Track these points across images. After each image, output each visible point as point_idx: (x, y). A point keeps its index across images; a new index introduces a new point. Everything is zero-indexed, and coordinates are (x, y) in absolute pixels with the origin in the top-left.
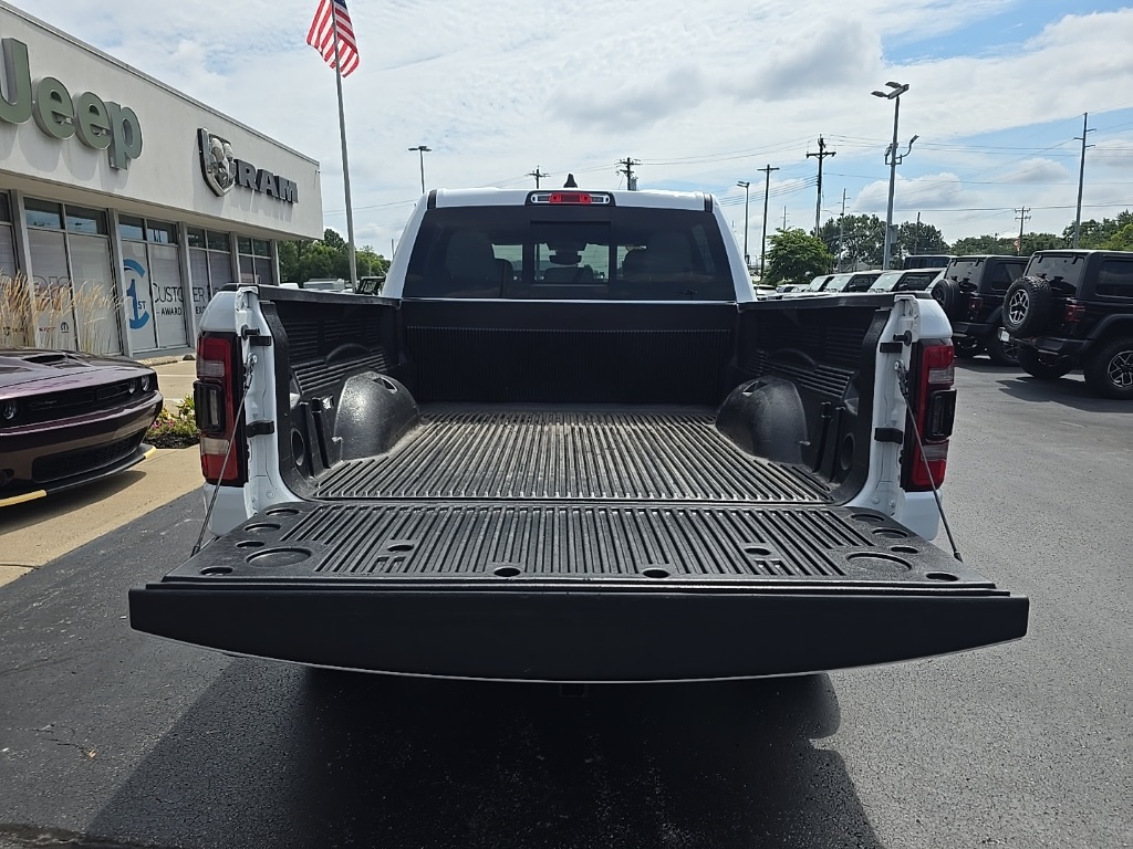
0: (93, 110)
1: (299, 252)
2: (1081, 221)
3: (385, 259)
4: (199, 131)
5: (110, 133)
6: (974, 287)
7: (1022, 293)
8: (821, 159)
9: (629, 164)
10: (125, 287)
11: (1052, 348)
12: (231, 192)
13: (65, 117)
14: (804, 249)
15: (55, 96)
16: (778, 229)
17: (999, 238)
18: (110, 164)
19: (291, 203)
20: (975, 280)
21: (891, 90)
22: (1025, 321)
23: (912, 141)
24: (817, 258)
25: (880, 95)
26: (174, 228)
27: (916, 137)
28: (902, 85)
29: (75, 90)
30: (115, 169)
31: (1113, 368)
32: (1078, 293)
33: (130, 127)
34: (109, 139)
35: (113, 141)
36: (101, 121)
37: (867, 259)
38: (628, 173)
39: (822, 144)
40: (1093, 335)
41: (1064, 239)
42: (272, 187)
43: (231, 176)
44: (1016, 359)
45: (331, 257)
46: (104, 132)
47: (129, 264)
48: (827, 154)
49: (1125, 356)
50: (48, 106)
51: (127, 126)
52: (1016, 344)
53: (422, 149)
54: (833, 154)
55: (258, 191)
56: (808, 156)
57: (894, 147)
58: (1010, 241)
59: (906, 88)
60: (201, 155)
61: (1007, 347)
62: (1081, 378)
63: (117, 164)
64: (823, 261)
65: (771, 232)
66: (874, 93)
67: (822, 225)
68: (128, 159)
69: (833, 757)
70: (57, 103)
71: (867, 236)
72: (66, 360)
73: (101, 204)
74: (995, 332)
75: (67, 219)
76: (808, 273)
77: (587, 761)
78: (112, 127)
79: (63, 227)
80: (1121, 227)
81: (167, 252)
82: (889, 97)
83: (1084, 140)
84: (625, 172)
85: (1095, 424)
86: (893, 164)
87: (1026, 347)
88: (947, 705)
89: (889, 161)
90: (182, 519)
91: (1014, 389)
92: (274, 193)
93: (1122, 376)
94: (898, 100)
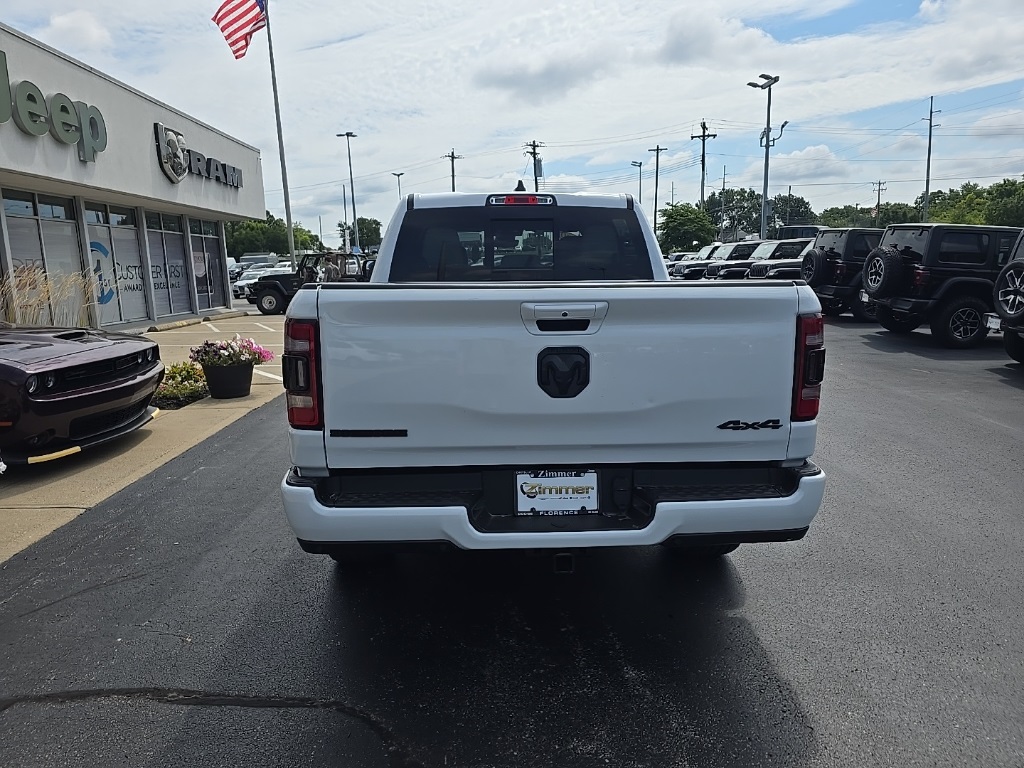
0: (64, 109)
1: (233, 228)
2: (930, 192)
3: (313, 233)
4: (156, 125)
5: (79, 129)
6: (838, 255)
7: (878, 261)
8: (704, 140)
9: (534, 146)
10: (92, 267)
11: (904, 306)
12: (185, 179)
13: (39, 116)
14: (691, 221)
15: (31, 98)
16: (668, 204)
17: (859, 207)
18: (80, 157)
19: (237, 187)
20: (840, 249)
21: (763, 81)
22: (881, 285)
23: (783, 126)
24: (703, 228)
25: (755, 85)
26: (133, 214)
27: (786, 123)
28: (773, 76)
29: (48, 91)
30: (84, 162)
31: (954, 323)
32: (924, 259)
33: (96, 125)
34: (78, 134)
35: (82, 136)
36: (71, 119)
37: (745, 227)
38: (534, 154)
39: (704, 127)
40: (937, 296)
41: (916, 208)
42: (220, 174)
43: (185, 165)
44: (874, 316)
45: (263, 233)
46: (73, 128)
47: (95, 246)
48: (709, 136)
49: (963, 313)
50: (25, 107)
51: (93, 123)
52: (875, 304)
53: (349, 135)
54: (715, 136)
55: (208, 178)
56: (692, 137)
57: (766, 133)
58: (869, 211)
59: (776, 79)
60: (158, 147)
61: (867, 307)
62: (928, 331)
63: (85, 158)
64: (709, 231)
65: (662, 206)
66: (750, 84)
67: (706, 199)
68: (95, 152)
69: (743, 621)
70: (32, 104)
71: (744, 208)
72: (86, 336)
73: (69, 192)
74: (857, 294)
75: (40, 207)
76: (695, 243)
77: (563, 630)
78: (80, 124)
79: (36, 214)
80: (964, 196)
81: (127, 234)
82: (763, 87)
83: (931, 120)
84: (531, 153)
85: (939, 370)
86: (767, 147)
87: (883, 306)
88: (824, 584)
89: (764, 143)
90: (197, 467)
91: (873, 341)
92: (222, 179)
93: (961, 329)
94: (770, 90)
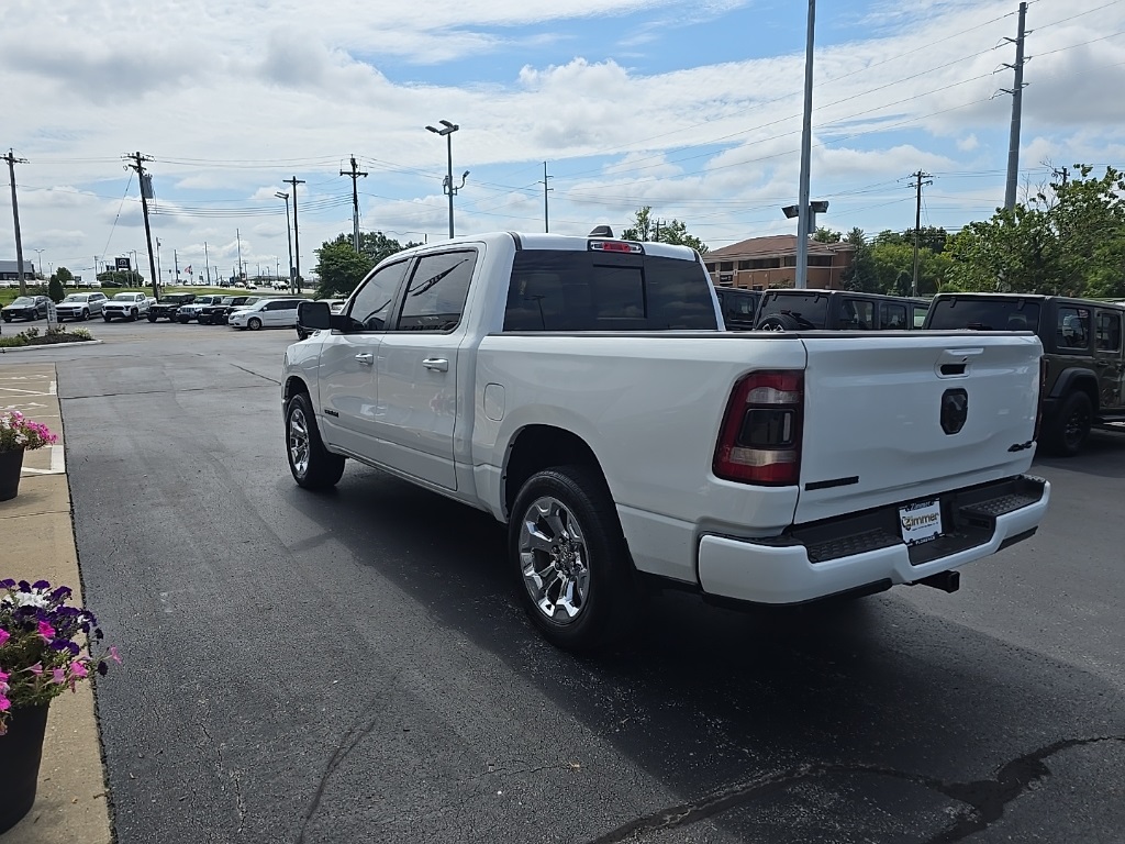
8: (354, 178)
9: (139, 160)
21: (444, 127)
23: (465, 176)
25: (434, 130)
27: (467, 173)
28: (454, 124)
38: (139, 169)
39: (354, 163)
48: (360, 174)
54: (366, 175)
56: (342, 173)
57: (449, 181)
59: (456, 128)
66: (429, 128)
82: (441, 133)
83: (546, 184)
84: (136, 168)
86: (451, 195)
89: (447, 191)
94: (449, 138)
